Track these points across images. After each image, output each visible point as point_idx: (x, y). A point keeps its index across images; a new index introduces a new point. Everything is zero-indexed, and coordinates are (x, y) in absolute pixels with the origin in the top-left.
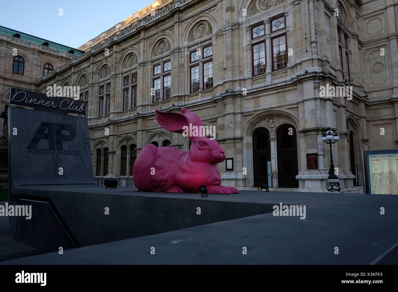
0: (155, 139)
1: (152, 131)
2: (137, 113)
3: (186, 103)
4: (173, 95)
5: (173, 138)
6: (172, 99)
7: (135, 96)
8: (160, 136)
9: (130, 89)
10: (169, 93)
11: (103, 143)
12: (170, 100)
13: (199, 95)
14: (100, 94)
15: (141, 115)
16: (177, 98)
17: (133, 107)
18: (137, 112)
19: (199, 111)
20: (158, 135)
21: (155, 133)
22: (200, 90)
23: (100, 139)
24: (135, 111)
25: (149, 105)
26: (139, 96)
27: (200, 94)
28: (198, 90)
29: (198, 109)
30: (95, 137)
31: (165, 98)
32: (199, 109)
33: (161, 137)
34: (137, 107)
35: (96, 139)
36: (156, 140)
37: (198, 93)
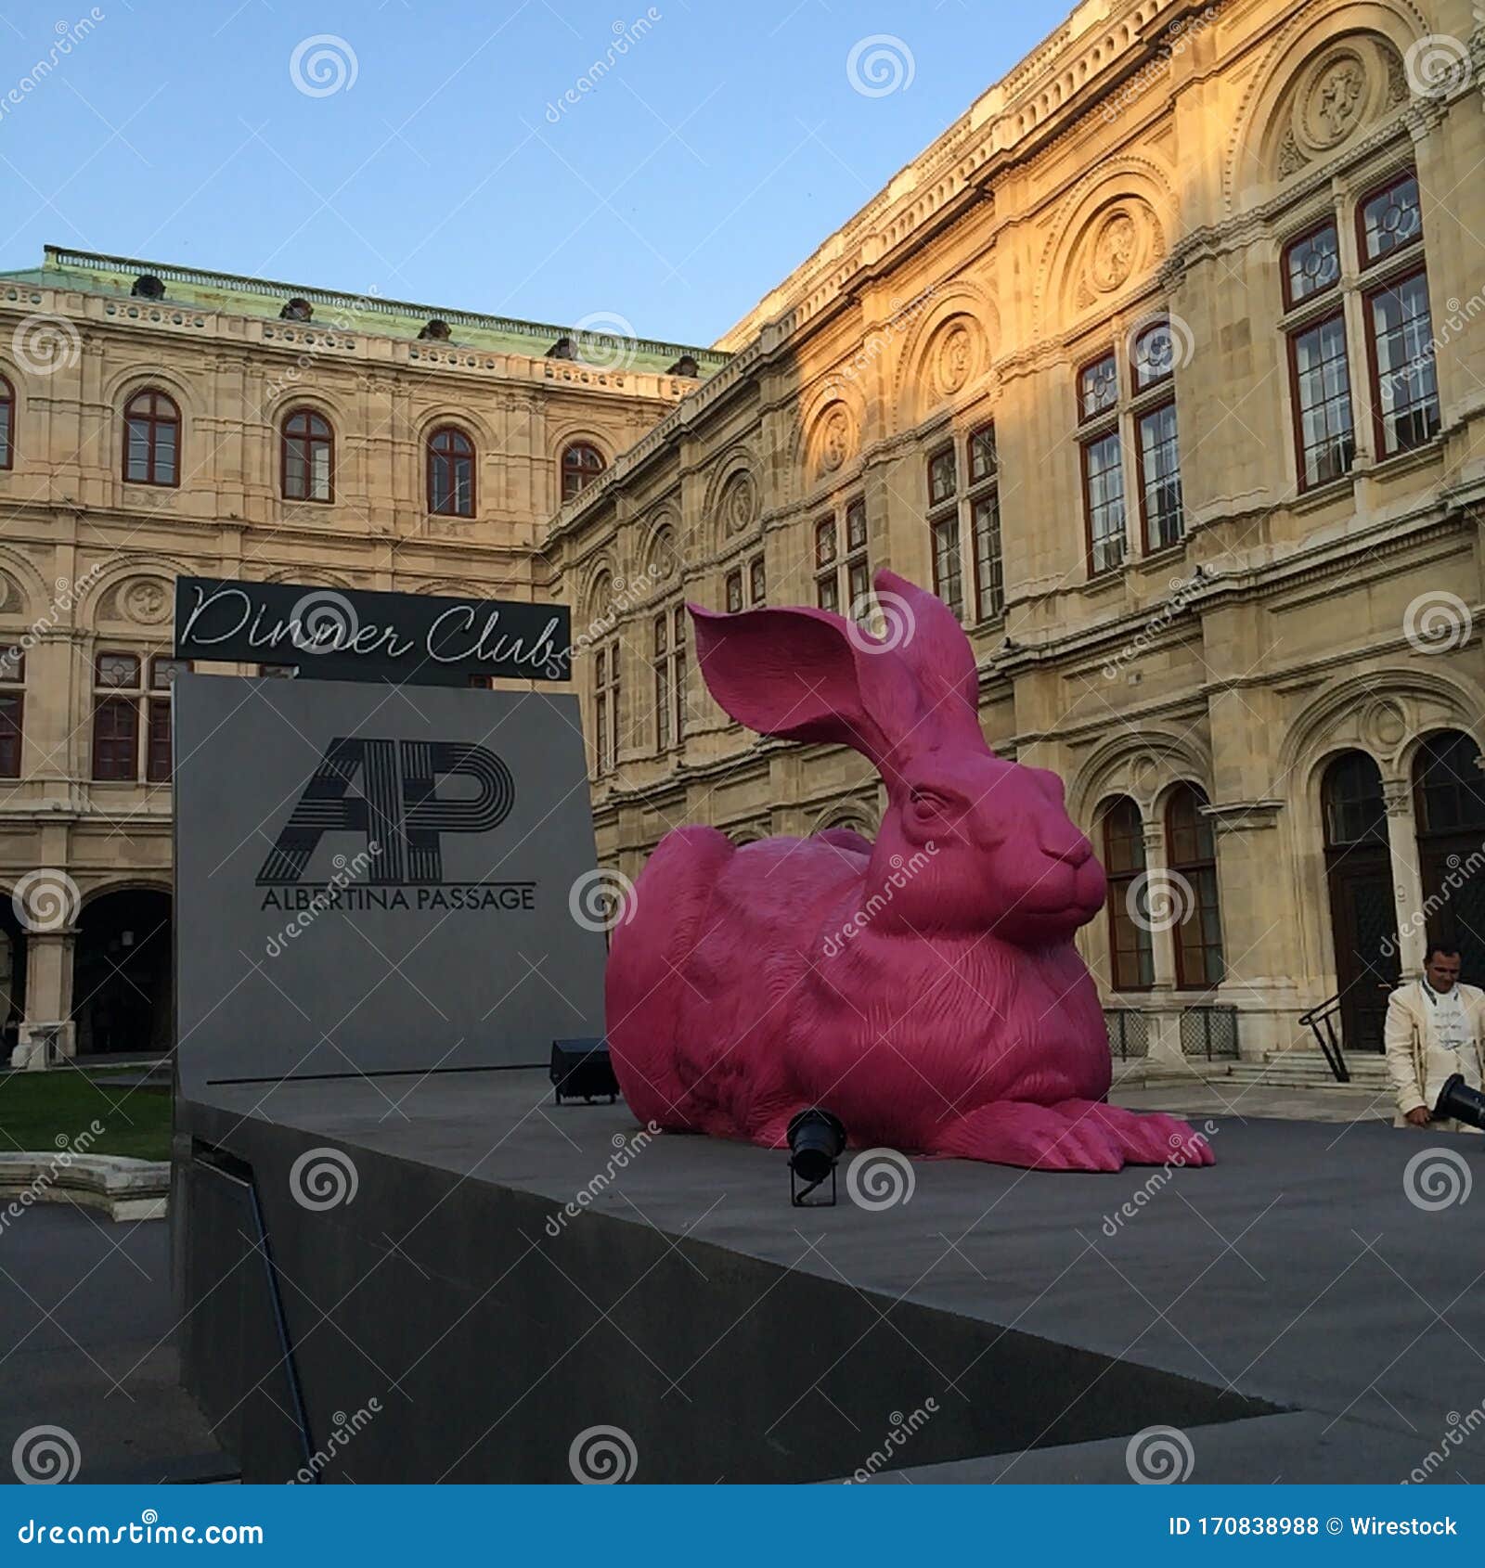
0: (1122, 782)
1: (1096, 740)
2: (1008, 645)
3: (1278, 557)
4: (1195, 516)
5: (1216, 767)
6: (1191, 538)
7: (996, 549)
8: (1148, 760)
9: (965, 511)
10: (1179, 510)
11: (853, 823)
12: (1183, 550)
13: (1352, 493)
14: (820, 565)
15: (1027, 656)
16: (1224, 530)
17: (987, 611)
18: (1008, 640)
19: (1363, 592)
20: (1133, 757)
21: (1116, 750)
22: (1357, 465)
23: (837, 804)
24: (1000, 634)
25: (1070, 591)
26: (1009, 549)
27: (1361, 487)
28: (1349, 468)
29: (1355, 578)
30: (810, 793)
31: (1156, 542)
32: (1365, 583)
33: (1148, 770)
34: (1007, 613)
35: (818, 806)
36: (1126, 787)
37: (1350, 483)
